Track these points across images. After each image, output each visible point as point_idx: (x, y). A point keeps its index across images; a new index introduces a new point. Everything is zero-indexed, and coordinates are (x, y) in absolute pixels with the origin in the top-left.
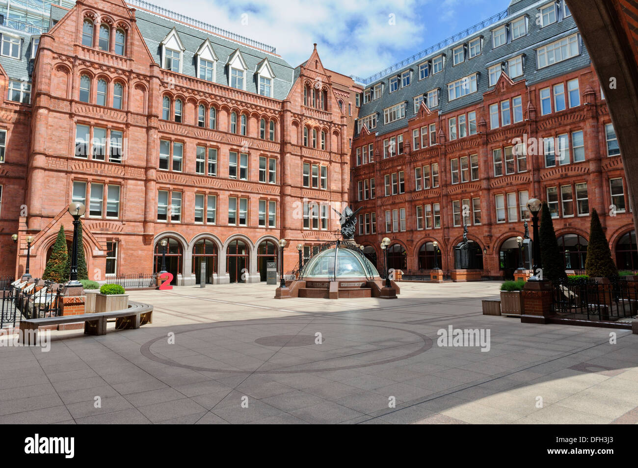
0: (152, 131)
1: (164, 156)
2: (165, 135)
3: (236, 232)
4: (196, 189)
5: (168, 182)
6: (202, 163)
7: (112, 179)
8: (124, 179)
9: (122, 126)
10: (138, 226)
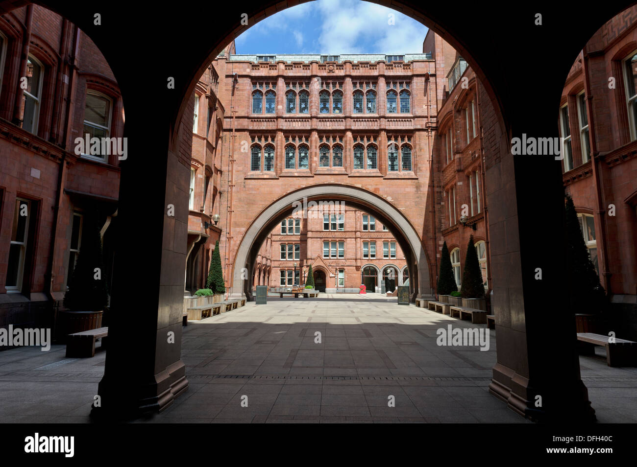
1: (366, 223)
5: (367, 237)
7: (340, 239)
8: (345, 238)
10: (353, 261)
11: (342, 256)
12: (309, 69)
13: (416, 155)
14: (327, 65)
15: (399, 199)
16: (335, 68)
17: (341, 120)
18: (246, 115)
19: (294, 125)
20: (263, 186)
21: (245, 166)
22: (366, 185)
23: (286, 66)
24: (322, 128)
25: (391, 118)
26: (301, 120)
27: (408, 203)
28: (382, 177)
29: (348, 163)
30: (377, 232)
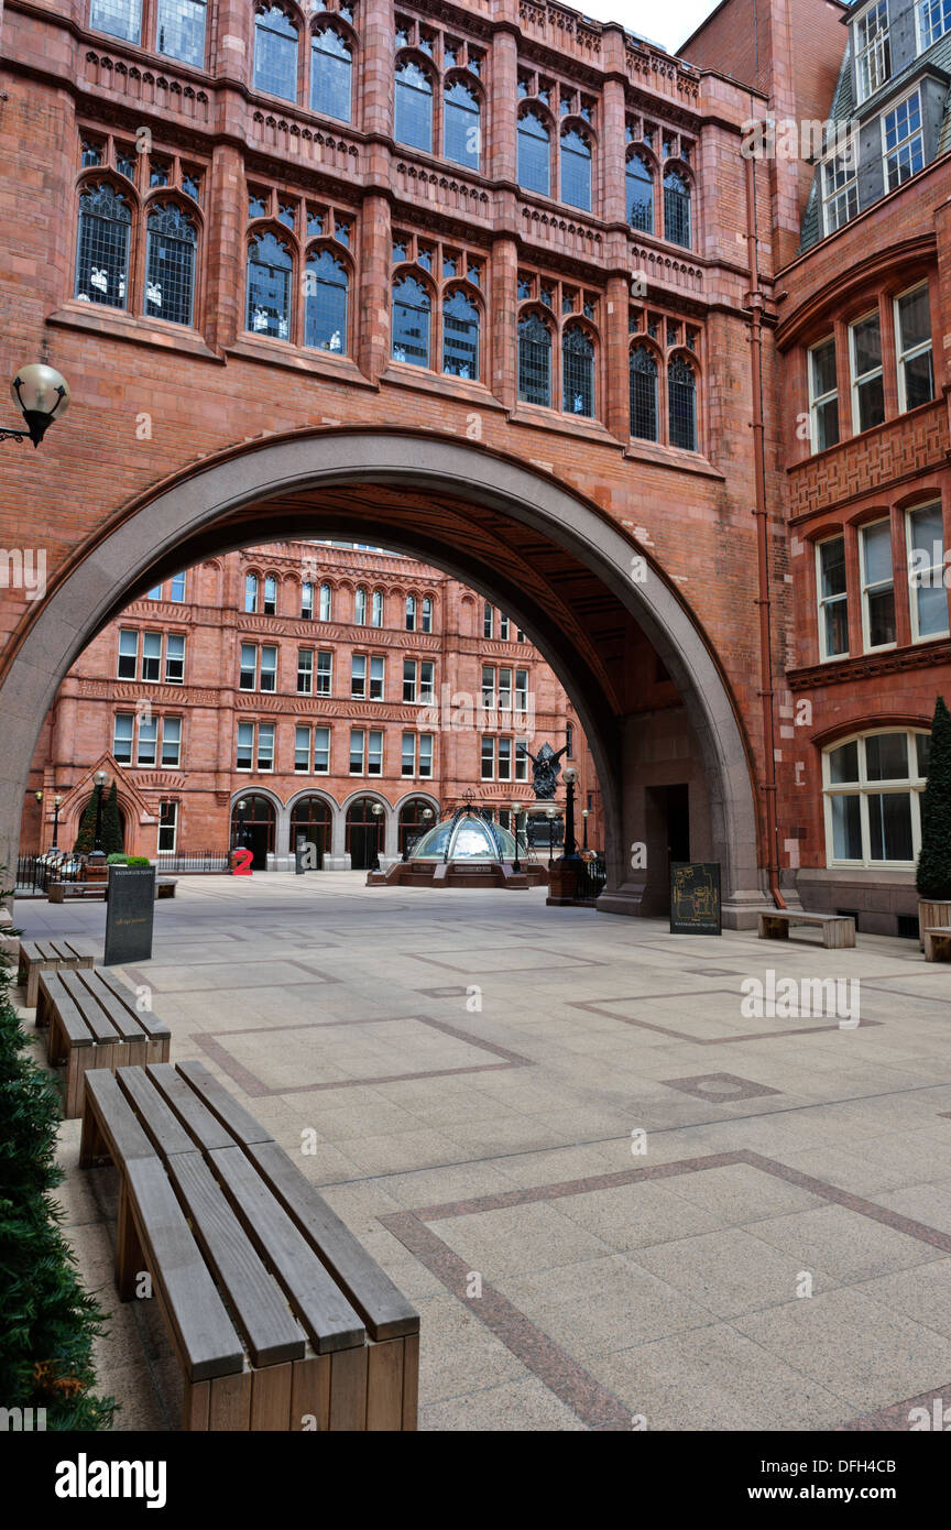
0: (229, 633)
1: (247, 667)
2: (249, 636)
3: (363, 786)
4: (297, 719)
5: (252, 709)
6: (308, 676)
7: (169, 709)
8: (186, 707)
9: (183, 627)
10: (206, 779)
11: (173, 761)
13: (719, 398)
15: (672, 543)
17: (480, 191)
19: (293, 149)
20: (147, 383)
22: (570, 469)
24: (408, 198)
25: (645, 242)
26: (325, 135)
27: (696, 561)
28: (620, 448)
29: (506, 367)
30: (283, 696)
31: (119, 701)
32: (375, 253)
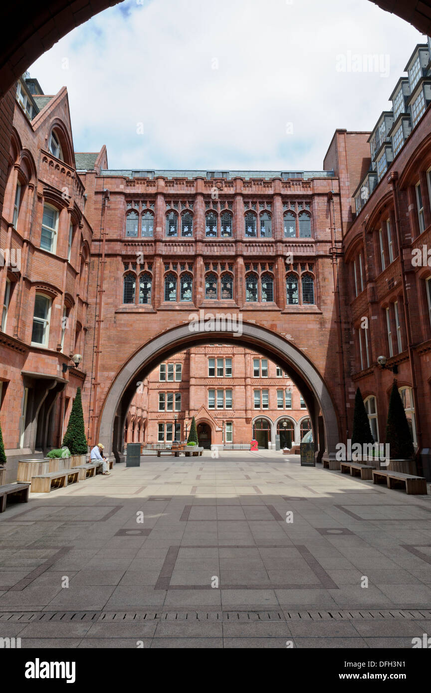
0: (247, 355)
1: (257, 368)
4: (277, 387)
5: (259, 384)
7: (227, 387)
8: (233, 386)
9: (230, 355)
10: (242, 413)
11: (230, 406)
12: (193, 186)
13: (320, 286)
14: (214, 182)
15: (301, 338)
16: (224, 185)
17: (230, 244)
18: (119, 238)
19: (175, 250)
20: (138, 322)
21: (116, 298)
22: (261, 321)
23: (166, 182)
24: (208, 253)
25: (289, 242)
26: (184, 244)
27: (311, 342)
28: (280, 310)
29: (239, 294)
30: (270, 378)
31: (210, 385)
32: (197, 272)
